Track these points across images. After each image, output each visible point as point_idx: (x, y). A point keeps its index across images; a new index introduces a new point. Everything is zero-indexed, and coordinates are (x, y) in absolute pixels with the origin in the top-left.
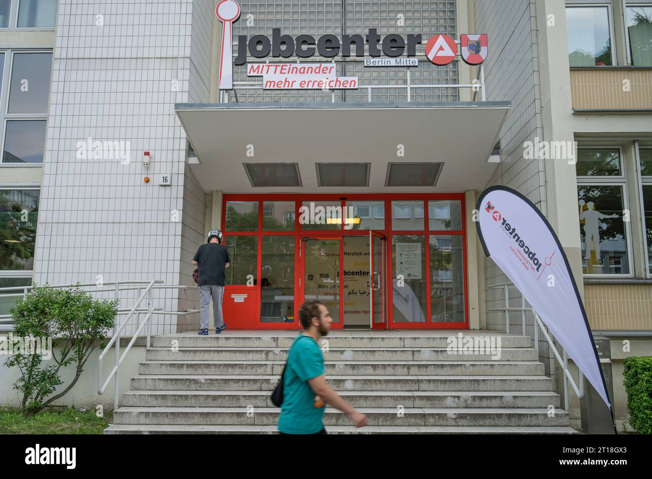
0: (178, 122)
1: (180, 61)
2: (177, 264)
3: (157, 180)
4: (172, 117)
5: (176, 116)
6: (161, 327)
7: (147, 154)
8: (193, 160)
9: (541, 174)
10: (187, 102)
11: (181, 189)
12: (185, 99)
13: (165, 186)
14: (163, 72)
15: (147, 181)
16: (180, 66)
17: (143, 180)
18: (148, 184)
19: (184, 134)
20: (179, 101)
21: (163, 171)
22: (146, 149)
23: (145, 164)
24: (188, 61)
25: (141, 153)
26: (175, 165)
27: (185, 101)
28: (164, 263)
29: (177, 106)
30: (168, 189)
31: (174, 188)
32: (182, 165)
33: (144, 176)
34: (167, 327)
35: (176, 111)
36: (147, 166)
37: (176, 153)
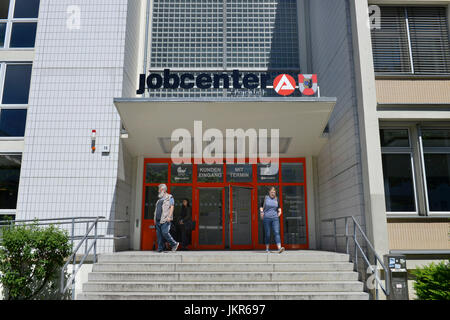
0: (115, 110)
1: (117, 70)
3: (100, 149)
4: (111, 107)
5: (114, 106)
6: (102, 248)
7: (94, 131)
8: (125, 136)
10: (121, 98)
11: (117, 155)
12: (119, 95)
13: (106, 152)
14: (106, 77)
16: (117, 73)
17: (91, 148)
18: (95, 151)
19: (119, 118)
20: (116, 96)
21: (105, 143)
22: (94, 128)
23: (93, 138)
24: (122, 70)
25: (90, 131)
26: (113, 138)
28: (105, 204)
29: (115, 99)
30: (108, 154)
31: (112, 154)
32: (118, 139)
34: (106, 248)
37: (114, 131)
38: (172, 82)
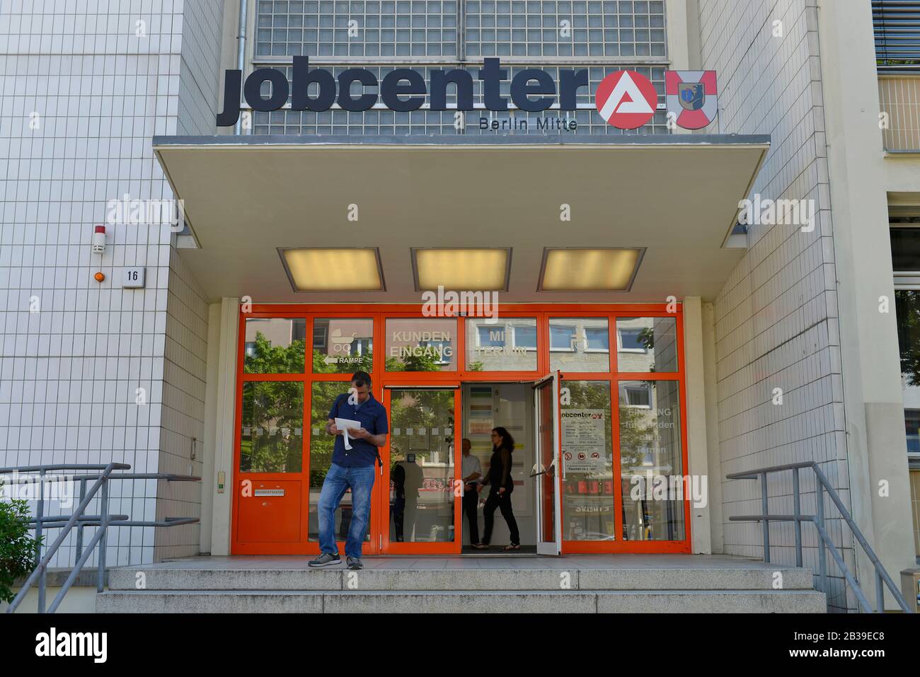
0: (159, 171)
1: (164, 60)
2: (156, 433)
3: (119, 277)
4: (147, 163)
5: (156, 161)
6: (124, 552)
7: (101, 229)
8: (187, 243)
9: (828, 268)
10: (175, 135)
11: (163, 296)
12: (170, 128)
13: (134, 288)
14: (131, 80)
15: (101, 278)
16: (163, 70)
17: (92, 277)
18: (103, 285)
19: (169, 193)
20: (160, 132)
21: (130, 262)
22: (100, 221)
23: (97, 248)
24: (176, 61)
25: (89, 230)
26: (153, 249)
27: (172, 131)
28: (131, 431)
29: (157, 140)
30: (139, 293)
31: (150, 294)
32: (165, 252)
33: (94, 271)
34: (136, 552)
35: (154, 150)
36: (102, 251)
37: (154, 228)
38: (314, 92)
